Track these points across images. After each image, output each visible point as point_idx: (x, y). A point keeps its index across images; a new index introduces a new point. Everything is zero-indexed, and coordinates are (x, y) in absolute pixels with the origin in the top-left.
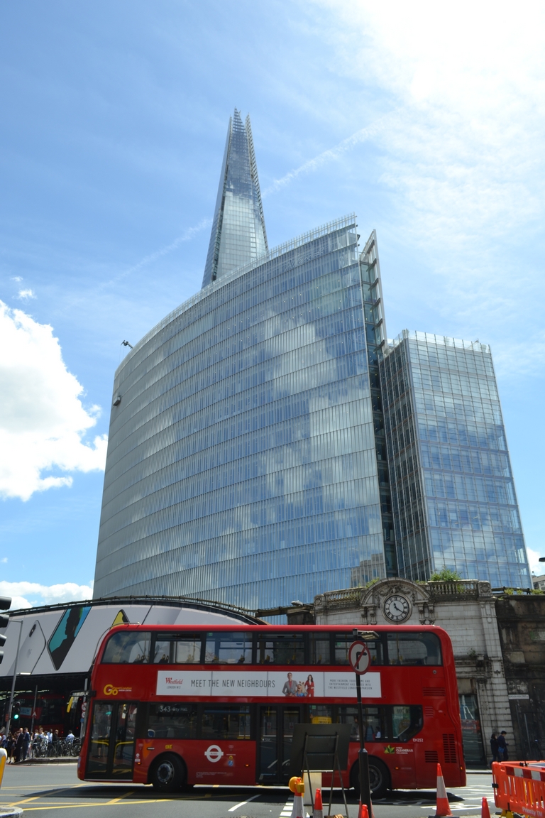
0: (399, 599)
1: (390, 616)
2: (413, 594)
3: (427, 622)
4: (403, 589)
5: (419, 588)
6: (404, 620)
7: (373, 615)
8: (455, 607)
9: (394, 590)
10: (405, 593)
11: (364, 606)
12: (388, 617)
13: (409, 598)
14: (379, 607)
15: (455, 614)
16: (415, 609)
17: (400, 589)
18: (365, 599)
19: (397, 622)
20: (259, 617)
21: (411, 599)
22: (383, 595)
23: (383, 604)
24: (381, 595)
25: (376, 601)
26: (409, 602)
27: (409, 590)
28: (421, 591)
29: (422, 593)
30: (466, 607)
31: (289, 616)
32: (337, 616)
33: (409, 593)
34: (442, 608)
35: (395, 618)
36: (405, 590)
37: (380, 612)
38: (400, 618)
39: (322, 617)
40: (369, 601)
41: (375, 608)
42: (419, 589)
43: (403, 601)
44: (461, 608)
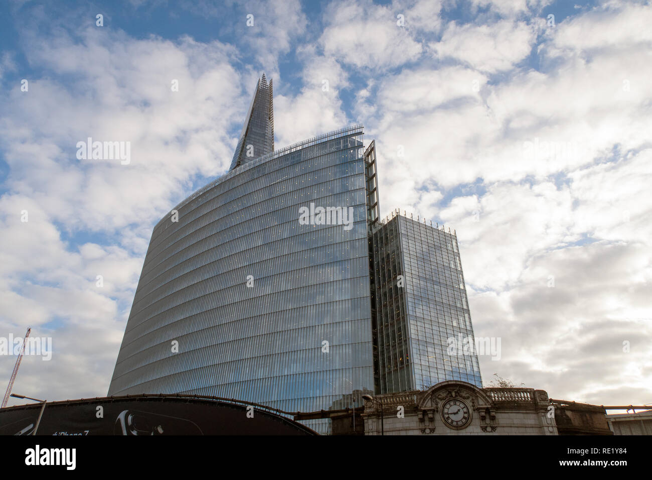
0: (458, 403)
1: (450, 421)
2: (473, 399)
3: (489, 429)
4: (462, 394)
5: (481, 392)
6: (464, 426)
7: (432, 420)
8: (514, 414)
9: (454, 394)
10: (464, 398)
11: (423, 409)
12: (448, 423)
13: (469, 403)
14: (437, 411)
15: (516, 422)
16: (476, 415)
17: (459, 394)
18: (424, 402)
19: (458, 428)
20: (298, 420)
21: (471, 404)
22: (441, 399)
23: (442, 408)
24: (439, 399)
25: (434, 406)
26: (469, 408)
27: (468, 395)
28: (482, 396)
29: (484, 397)
30: (525, 415)
31: (333, 419)
32: (391, 419)
33: (468, 398)
34: (503, 415)
35: (455, 423)
36: (464, 394)
37: (438, 417)
38: (460, 423)
39: (375, 420)
40: (428, 405)
41: (434, 411)
42: (480, 394)
43: (462, 406)
44: (521, 416)
